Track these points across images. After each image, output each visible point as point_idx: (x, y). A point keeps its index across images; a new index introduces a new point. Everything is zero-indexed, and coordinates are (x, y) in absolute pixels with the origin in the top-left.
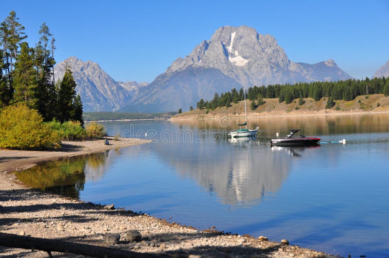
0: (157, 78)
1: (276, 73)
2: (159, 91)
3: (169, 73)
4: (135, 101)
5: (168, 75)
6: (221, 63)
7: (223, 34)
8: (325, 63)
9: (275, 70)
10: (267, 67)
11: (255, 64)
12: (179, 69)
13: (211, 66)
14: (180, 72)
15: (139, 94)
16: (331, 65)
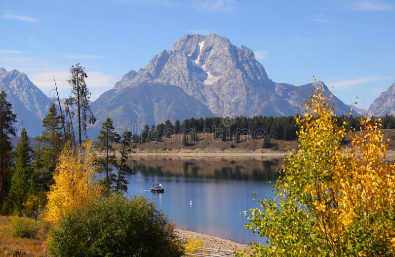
0: (101, 96)
1: (252, 95)
3: (117, 90)
5: (116, 92)
6: (185, 80)
7: (188, 43)
8: (314, 85)
9: (251, 91)
10: (242, 87)
11: (227, 83)
12: (131, 86)
13: (172, 83)
14: (131, 89)
16: (321, 88)
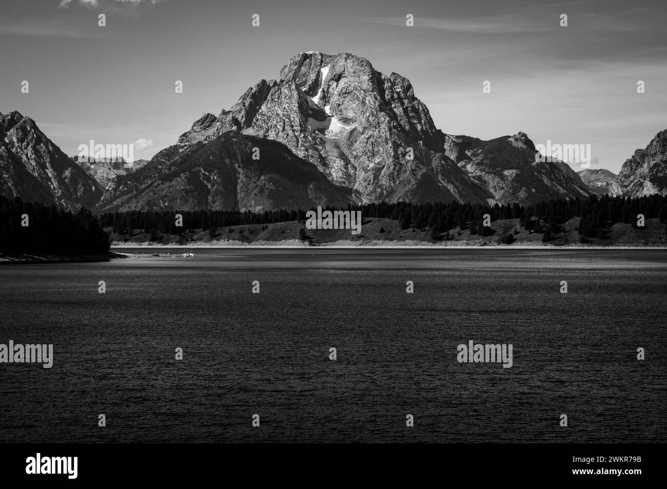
0: (156, 156)
2: (156, 184)
3: (182, 147)
4: (105, 205)
5: (180, 150)
6: (293, 131)
7: (303, 68)
8: (510, 139)
9: (400, 150)
11: (363, 136)
13: (272, 136)
14: (206, 145)
15: (115, 190)
16: (520, 145)
